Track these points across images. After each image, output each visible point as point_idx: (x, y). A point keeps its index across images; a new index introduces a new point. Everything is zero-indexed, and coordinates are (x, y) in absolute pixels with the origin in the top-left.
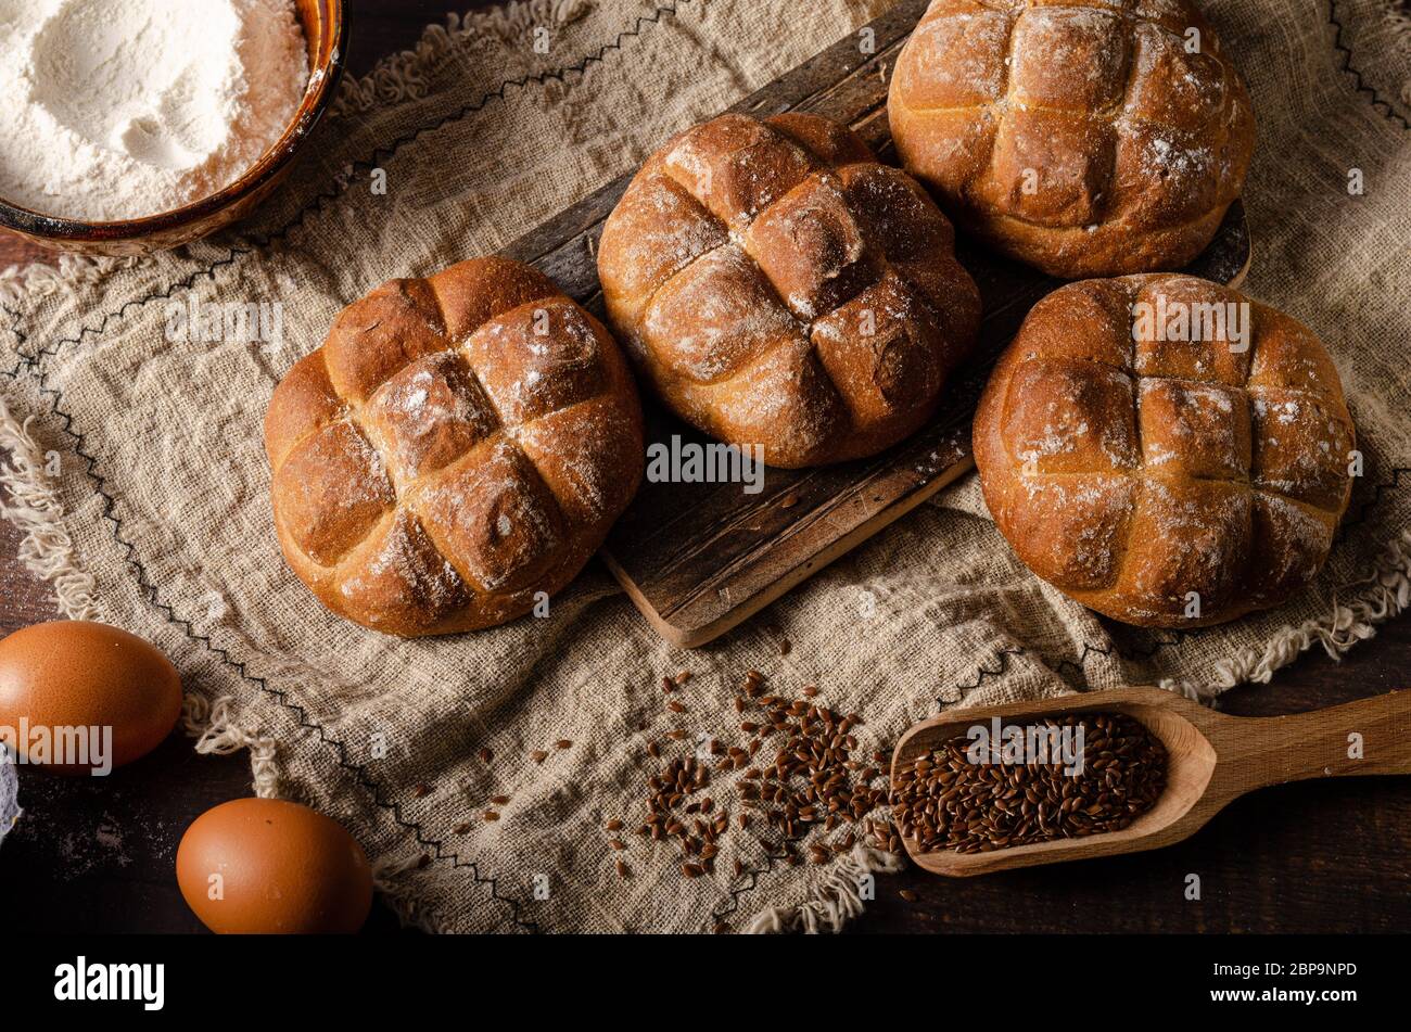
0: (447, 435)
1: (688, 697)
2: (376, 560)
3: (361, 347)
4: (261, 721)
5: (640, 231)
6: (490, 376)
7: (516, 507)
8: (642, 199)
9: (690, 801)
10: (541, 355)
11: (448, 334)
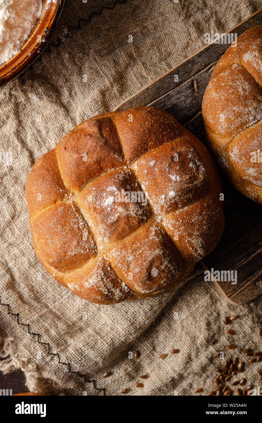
0: (125, 223)
1: (236, 326)
2: (87, 281)
3: (78, 165)
4: (29, 354)
5: (229, 104)
6: (148, 188)
7: (161, 264)
8: (230, 83)
9: (235, 379)
10: (176, 181)
11: (125, 160)
